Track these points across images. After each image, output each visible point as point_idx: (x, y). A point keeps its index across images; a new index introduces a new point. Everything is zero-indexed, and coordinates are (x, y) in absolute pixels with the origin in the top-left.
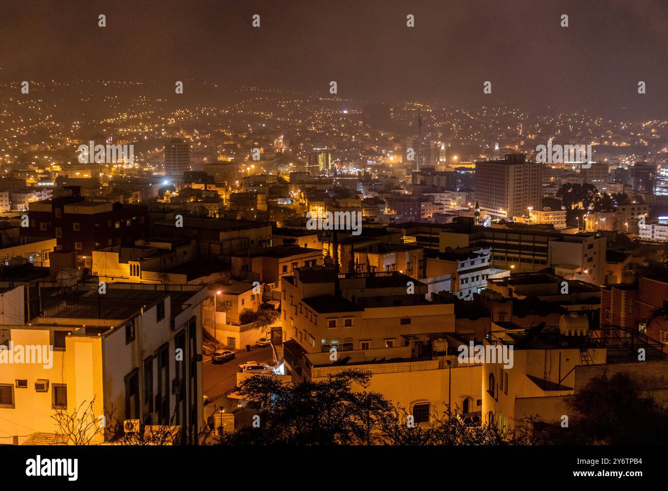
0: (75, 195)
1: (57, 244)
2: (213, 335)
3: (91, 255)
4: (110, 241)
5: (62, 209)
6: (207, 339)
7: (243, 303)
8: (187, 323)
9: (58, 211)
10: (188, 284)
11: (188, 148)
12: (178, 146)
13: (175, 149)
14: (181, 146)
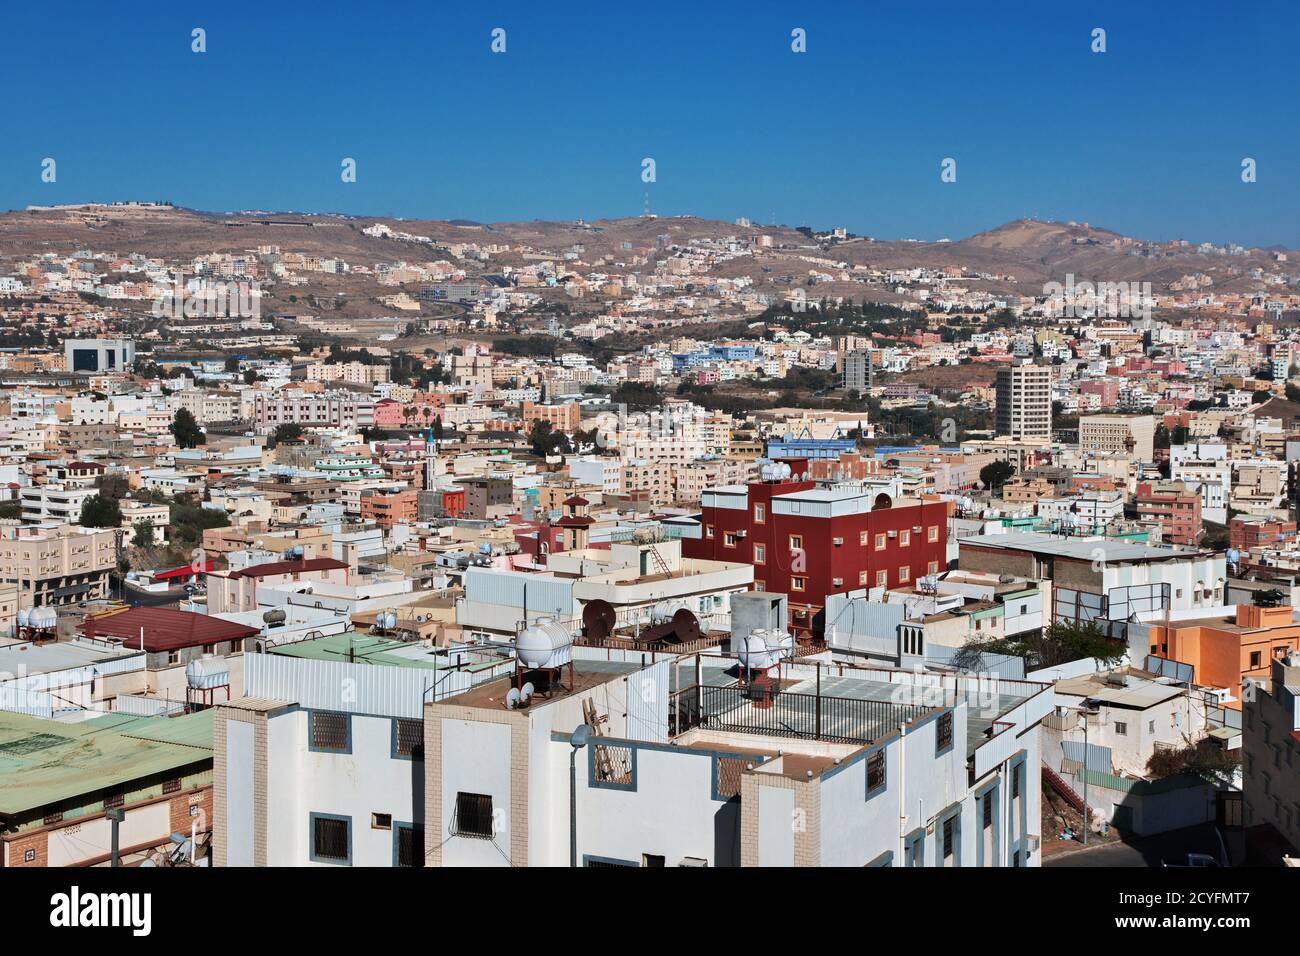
0: (796, 476)
1: (755, 578)
2: (1081, 796)
3: (823, 603)
4: (864, 578)
5: (769, 508)
6: (1061, 801)
7: (1152, 729)
8: (1006, 761)
9: (758, 510)
10: (1028, 679)
11: (1047, 380)
12: (1026, 374)
13: (1019, 381)
14: (1032, 374)
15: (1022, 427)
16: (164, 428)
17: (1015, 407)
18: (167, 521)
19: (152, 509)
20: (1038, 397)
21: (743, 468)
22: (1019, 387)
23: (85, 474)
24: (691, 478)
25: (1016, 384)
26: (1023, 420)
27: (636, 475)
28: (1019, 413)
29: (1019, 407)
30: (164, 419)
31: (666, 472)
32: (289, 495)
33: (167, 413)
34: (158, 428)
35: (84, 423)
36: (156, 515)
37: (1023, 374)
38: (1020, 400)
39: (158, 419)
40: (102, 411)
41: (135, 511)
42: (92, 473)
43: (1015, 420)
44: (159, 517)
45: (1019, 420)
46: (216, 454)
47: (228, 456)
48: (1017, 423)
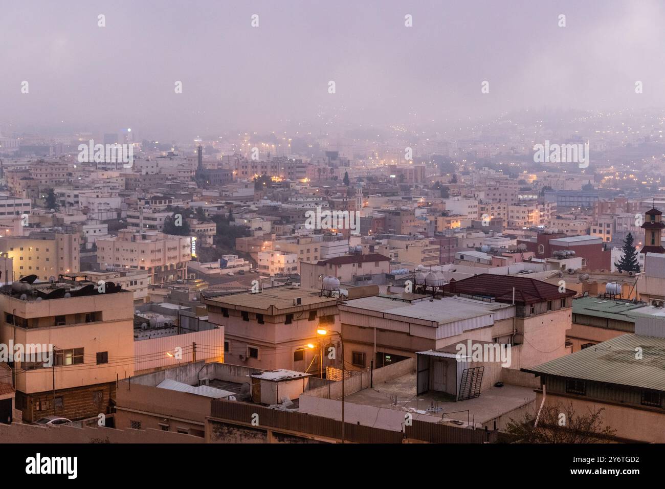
16: (188, 177)
18: (215, 232)
19: (206, 225)
21: (548, 206)
23: (161, 203)
24: (518, 212)
27: (487, 209)
30: (188, 172)
31: (504, 208)
32: (279, 218)
33: (190, 168)
34: (184, 177)
35: (147, 173)
36: (209, 229)
39: (184, 172)
40: (152, 167)
41: (197, 226)
42: (165, 203)
44: (211, 230)
46: (226, 193)
47: (235, 195)
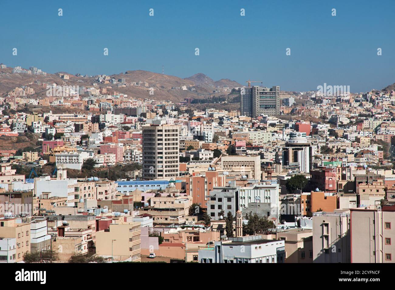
11: (177, 135)
12: (166, 131)
13: (161, 135)
14: (169, 131)
15: (164, 167)
17: (159, 153)
20: (172, 146)
22: (161, 140)
25: (159, 137)
26: (164, 162)
28: (162, 158)
29: (161, 153)
37: (164, 131)
38: (162, 149)
43: (159, 162)
45: (162, 162)
48: (160, 165)
